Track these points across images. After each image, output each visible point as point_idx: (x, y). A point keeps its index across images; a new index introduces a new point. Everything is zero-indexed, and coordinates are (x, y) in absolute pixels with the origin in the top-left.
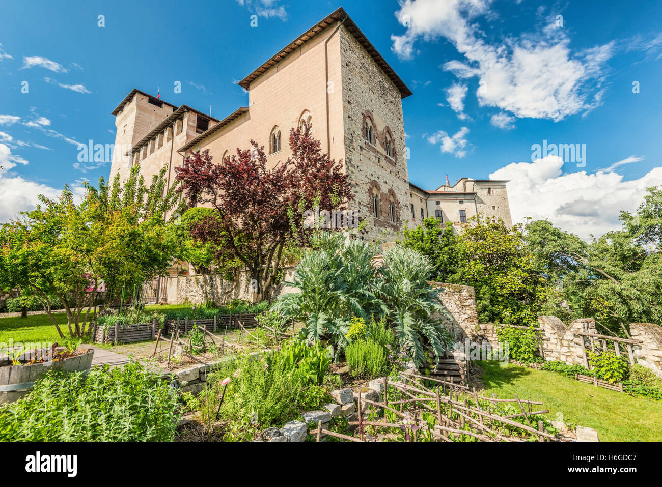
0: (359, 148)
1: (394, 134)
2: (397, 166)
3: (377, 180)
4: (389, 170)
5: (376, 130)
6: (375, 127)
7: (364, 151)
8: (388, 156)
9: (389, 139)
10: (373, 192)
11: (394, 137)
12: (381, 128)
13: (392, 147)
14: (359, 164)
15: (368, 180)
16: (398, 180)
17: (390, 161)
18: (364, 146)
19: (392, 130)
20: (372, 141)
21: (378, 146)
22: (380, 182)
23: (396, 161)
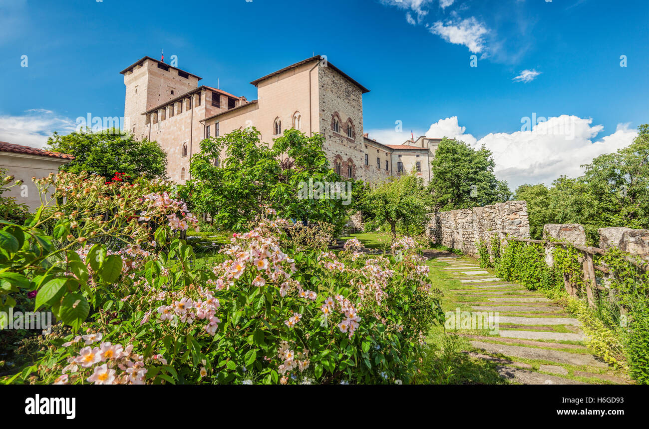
0: (329, 137)
1: (354, 121)
2: (355, 142)
3: (340, 154)
4: (349, 146)
5: (341, 123)
6: (340, 120)
7: (332, 138)
8: (349, 137)
9: (350, 125)
10: (337, 161)
11: (354, 123)
12: (344, 120)
13: (352, 130)
14: (328, 147)
15: (334, 155)
16: (356, 151)
17: (351, 141)
18: (332, 135)
19: (353, 119)
20: (338, 131)
21: (342, 133)
22: (343, 155)
23: (355, 139)
